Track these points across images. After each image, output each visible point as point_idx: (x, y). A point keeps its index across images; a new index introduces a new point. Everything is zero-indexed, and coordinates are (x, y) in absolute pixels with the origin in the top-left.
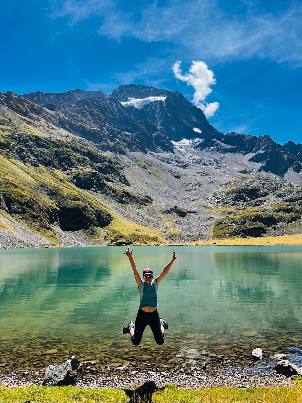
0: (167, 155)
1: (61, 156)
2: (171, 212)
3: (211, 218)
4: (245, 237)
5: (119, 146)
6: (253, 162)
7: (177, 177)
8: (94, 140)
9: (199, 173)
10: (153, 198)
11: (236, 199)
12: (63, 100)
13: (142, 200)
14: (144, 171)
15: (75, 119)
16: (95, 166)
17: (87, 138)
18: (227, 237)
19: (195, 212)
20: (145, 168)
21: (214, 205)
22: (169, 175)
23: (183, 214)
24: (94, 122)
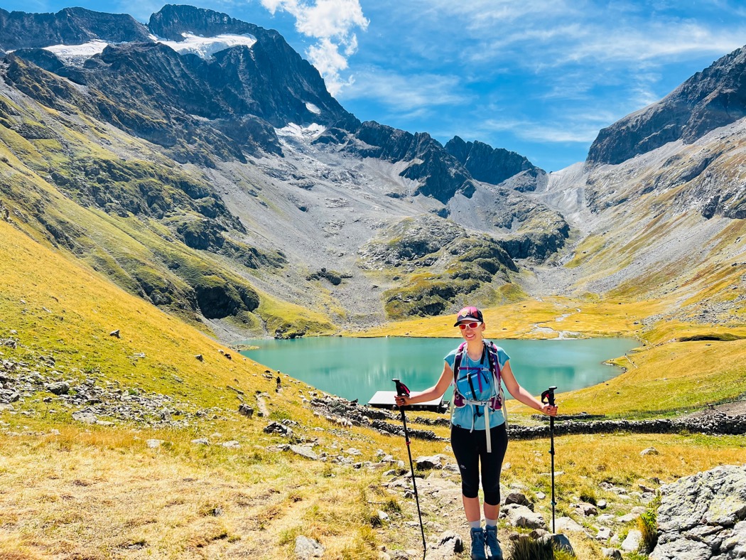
0: (274, 161)
1: (149, 193)
2: (319, 277)
3: (376, 287)
4: (424, 316)
5: (203, 152)
6: (406, 177)
7: (303, 209)
8: (162, 143)
9: (335, 201)
10: (285, 253)
11: (401, 255)
12: (52, 28)
13: (274, 259)
14: (253, 200)
15: (123, 102)
16: (195, 205)
17: (149, 138)
18: (405, 318)
19: (350, 277)
20: (252, 193)
21: (372, 264)
22: (292, 205)
23: (336, 281)
24: (155, 106)
